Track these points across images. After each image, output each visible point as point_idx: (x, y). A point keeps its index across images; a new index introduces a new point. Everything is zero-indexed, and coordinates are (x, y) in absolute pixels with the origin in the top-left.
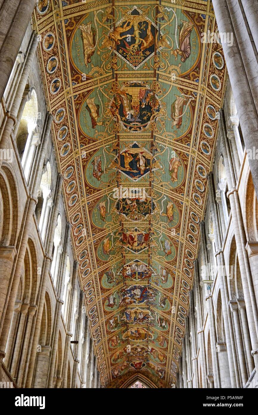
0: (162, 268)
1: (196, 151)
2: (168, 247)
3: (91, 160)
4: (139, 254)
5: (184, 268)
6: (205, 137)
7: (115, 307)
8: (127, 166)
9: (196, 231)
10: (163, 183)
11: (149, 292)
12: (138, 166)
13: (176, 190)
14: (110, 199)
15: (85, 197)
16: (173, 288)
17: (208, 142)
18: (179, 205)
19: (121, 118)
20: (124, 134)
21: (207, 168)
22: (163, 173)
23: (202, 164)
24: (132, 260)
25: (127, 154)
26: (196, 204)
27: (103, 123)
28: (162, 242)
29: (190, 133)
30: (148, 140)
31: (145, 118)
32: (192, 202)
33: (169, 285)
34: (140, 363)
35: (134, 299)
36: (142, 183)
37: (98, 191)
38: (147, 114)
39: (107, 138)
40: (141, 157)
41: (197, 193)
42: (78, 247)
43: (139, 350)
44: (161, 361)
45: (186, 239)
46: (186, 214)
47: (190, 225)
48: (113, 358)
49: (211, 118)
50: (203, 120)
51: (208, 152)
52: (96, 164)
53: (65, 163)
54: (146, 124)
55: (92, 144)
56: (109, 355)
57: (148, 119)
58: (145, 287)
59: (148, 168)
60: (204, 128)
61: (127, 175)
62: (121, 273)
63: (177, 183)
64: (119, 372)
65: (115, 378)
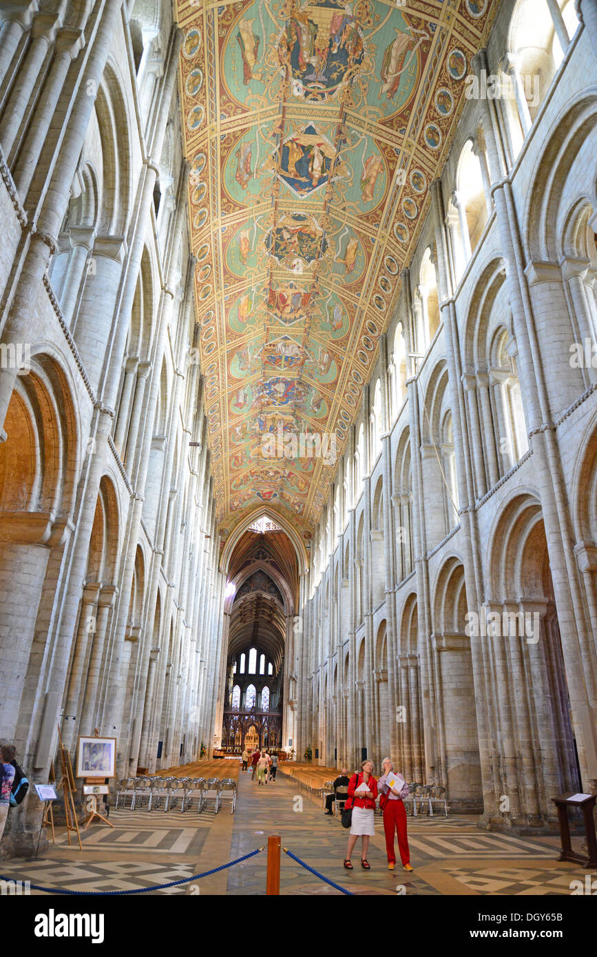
0: (323, 351)
1: (415, 143)
2: (338, 315)
3: (235, 148)
4: (290, 326)
5: (359, 351)
6: (436, 115)
7: (245, 408)
8: (292, 168)
9: (389, 288)
10: (346, 205)
11: (297, 389)
12: (310, 169)
13: (367, 217)
14: (257, 227)
15: (220, 216)
16: (336, 383)
17: (439, 125)
18: (368, 243)
19: (294, 72)
20: (295, 105)
21: (429, 174)
22: (350, 185)
23: (421, 168)
24: (279, 335)
25: (295, 146)
26: (397, 242)
27: (263, 76)
28: (330, 308)
29: (410, 108)
30: (333, 120)
31: (335, 76)
32: (391, 239)
33: (330, 377)
34: (270, 493)
35: (274, 398)
36: (311, 203)
37: (241, 209)
38: (340, 67)
39: (265, 109)
40: (316, 153)
41: (402, 221)
42: (202, 303)
43: (271, 474)
44: (301, 490)
45: (370, 303)
46: (377, 260)
47: (380, 278)
48: (234, 482)
49: (454, 77)
50: (438, 80)
51: (435, 143)
52: (242, 157)
53: (194, 144)
54: (334, 88)
55: (240, 116)
56: (229, 478)
57: (340, 79)
58: (293, 380)
59: (325, 175)
60: (436, 98)
61: (290, 187)
62: (259, 355)
63: (372, 203)
64: (241, 502)
65: (233, 511)
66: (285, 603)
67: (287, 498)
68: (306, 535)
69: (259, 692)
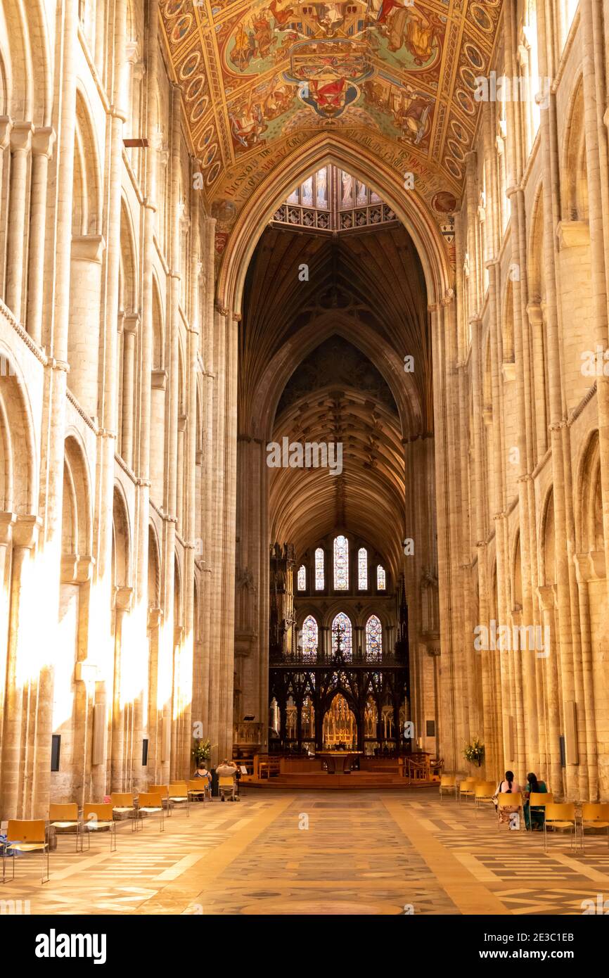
34: (337, 86)
43: (333, 16)
44: (420, 60)
48: (230, 44)
56: (213, 27)
64: (259, 122)
65: (244, 149)
66: (400, 408)
67: (385, 97)
68: (443, 202)
69: (358, 629)
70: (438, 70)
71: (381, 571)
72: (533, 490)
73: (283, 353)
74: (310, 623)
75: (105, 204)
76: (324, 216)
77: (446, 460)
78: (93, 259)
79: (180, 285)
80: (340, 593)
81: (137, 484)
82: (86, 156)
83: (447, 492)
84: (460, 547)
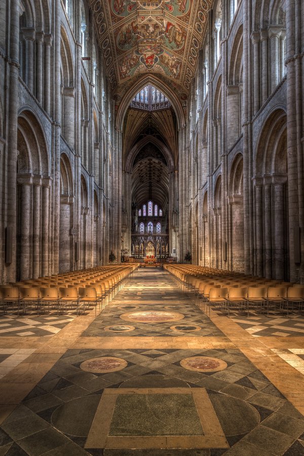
34: (151, 57)
44: (178, 46)
64: (128, 69)
65: (123, 78)
66: (168, 164)
67: (166, 61)
68: (183, 97)
69: (155, 226)
70: (183, 50)
71: (161, 211)
72: (212, 179)
73: (135, 147)
74: (142, 225)
75: (75, 76)
76: (147, 105)
77: (182, 175)
78: (71, 95)
79: (103, 116)
80: (150, 217)
81: (90, 176)
82: (68, 58)
83: (182, 185)
84: (186, 200)
